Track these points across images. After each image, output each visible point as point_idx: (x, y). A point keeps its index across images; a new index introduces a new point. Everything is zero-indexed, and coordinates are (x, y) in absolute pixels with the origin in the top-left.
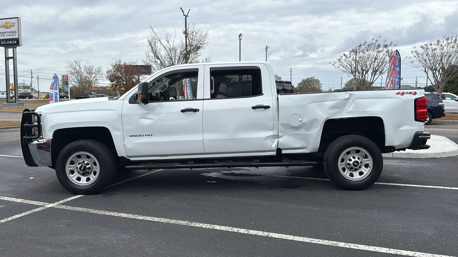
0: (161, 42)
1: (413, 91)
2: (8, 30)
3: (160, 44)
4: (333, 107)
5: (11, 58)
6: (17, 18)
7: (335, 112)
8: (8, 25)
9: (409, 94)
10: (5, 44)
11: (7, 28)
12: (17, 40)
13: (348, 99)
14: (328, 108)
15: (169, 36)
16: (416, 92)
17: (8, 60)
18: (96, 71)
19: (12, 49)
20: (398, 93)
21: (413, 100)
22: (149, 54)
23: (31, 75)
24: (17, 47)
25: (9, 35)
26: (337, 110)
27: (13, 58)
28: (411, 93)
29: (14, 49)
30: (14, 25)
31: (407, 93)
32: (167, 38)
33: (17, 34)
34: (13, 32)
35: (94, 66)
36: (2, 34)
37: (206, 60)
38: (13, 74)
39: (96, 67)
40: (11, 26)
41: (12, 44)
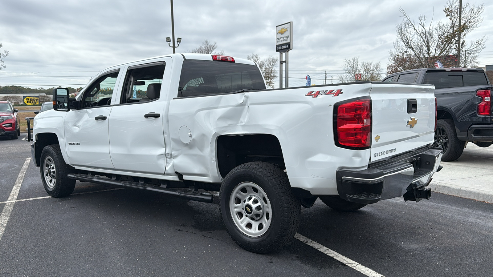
0: (414, 27)
1: (336, 88)
2: (283, 36)
3: (414, 29)
4: (224, 118)
5: (284, 62)
6: (290, 22)
7: (226, 125)
8: (283, 30)
9: (327, 94)
10: (280, 50)
11: (282, 34)
12: (289, 44)
13: (243, 105)
14: (217, 119)
15: (423, 18)
16: (341, 90)
17: (282, 64)
18: (374, 67)
19: (285, 53)
20: (310, 94)
21: (331, 106)
22: (398, 44)
23: (326, 75)
24: (289, 51)
25: (283, 40)
26: (229, 122)
27: (285, 62)
28: (330, 93)
29: (287, 53)
30: (287, 30)
31: (325, 93)
32: (421, 21)
33: (289, 38)
34: (286, 37)
35: (372, 63)
36: (278, 40)
37: (477, 43)
38: (285, 76)
39: (374, 63)
40: (285, 32)
41: (285, 49)
